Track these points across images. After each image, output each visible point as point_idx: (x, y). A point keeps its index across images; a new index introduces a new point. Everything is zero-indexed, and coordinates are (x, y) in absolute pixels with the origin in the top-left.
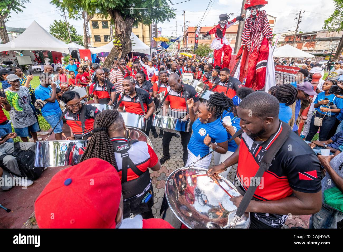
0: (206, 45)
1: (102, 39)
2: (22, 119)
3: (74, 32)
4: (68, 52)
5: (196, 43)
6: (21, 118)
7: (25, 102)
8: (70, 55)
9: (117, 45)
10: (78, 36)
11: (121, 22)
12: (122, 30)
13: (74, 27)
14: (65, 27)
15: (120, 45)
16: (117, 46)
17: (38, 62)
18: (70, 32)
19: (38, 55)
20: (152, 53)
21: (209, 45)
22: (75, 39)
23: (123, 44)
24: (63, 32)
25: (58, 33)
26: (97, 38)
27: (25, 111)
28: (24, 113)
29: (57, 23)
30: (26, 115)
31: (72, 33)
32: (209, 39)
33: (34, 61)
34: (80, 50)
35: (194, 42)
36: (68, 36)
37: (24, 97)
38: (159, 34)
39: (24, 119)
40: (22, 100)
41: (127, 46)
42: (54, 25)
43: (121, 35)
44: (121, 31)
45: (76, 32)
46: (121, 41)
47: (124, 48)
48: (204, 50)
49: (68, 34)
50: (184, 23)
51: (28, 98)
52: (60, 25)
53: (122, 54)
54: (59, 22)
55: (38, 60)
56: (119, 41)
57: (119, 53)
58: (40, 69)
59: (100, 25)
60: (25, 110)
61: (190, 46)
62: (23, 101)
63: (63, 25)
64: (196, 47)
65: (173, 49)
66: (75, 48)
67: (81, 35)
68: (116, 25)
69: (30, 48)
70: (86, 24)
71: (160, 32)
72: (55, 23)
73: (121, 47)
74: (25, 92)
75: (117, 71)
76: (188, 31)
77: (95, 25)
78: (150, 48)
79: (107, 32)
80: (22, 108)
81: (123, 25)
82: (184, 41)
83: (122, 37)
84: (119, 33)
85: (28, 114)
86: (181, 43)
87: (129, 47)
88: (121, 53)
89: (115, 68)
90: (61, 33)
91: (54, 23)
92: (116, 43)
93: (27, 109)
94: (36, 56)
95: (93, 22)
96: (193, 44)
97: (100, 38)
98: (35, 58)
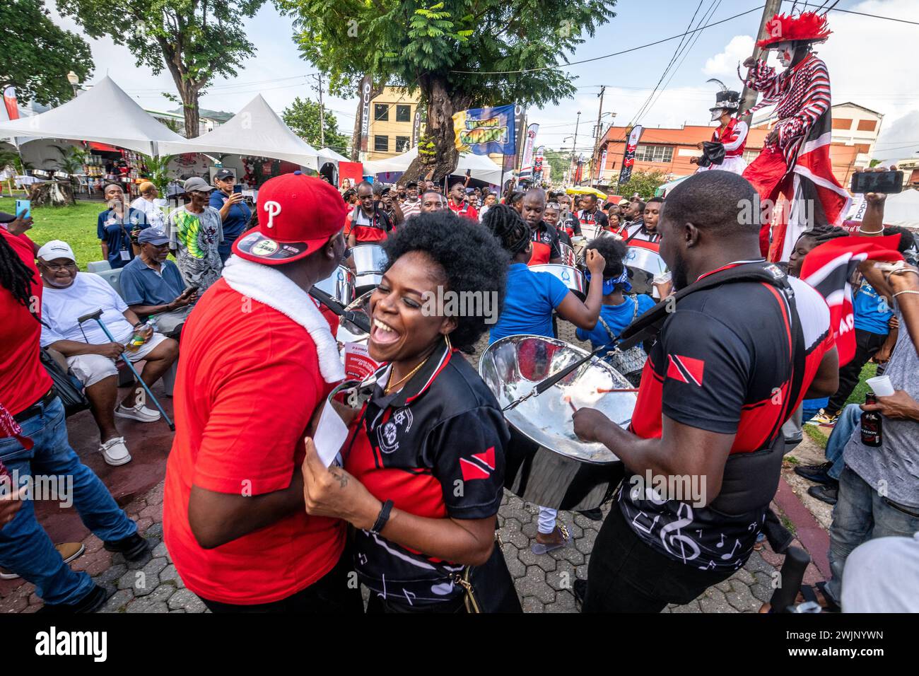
0: (656, 174)
1: (392, 144)
2: (198, 276)
3: (332, 127)
4: (315, 167)
5: (627, 167)
6: (197, 274)
7: (210, 241)
8: (319, 172)
9: (426, 152)
10: (340, 135)
11: (442, 102)
12: (441, 120)
13: (333, 116)
14: (314, 113)
15: (431, 153)
16: (424, 154)
17: (249, 184)
18: (324, 126)
19: (251, 168)
20: (504, 182)
21: (663, 177)
22: (333, 141)
23: (438, 153)
24: (309, 126)
25: (298, 127)
26: (381, 143)
27: (206, 260)
28: (203, 264)
29: (300, 104)
30: (207, 268)
31: (327, 127)
32: (665, 161)
33: (241, 179)
34: (340, 164)
35: (621, 165)
36: (318, 135)
37: (210, 228)
38: (530, 139)
39: (202, 277)
40: (205, 234)
41: (448, 156)
42: (292, 109)
43: (438, 131)
44: (439, 123)
45: (336, 127)
46: (436, 144)
47: (440, 159)
48: (647, 188)
49: (320, 129)
50: (600, 117)
51: (217, 233)
52: (305, 108)
53: (434, 175)
54: (303, 101)
55: (251, 180)
56: (431, 145)
57: (427, 172)
58: (252, 200)
59: (392, 112)
60: (206, 257)
61: (609, 175)
62: (206, 237)
63: (311, 109)
64: (625, 177)
65: (564, 182)
66: (330, 159)
67: (347, 135)
68: (431, 109)
69: (240, 150)
70: (365, 107)
71: (532, 135)
72: (296, 103)
73: (434, 159)
74: (214, 218)
75: (415, 204)
76: (608, 137)
77: (381, 113)
78: (501, 169)
79: (406, 129)
80: (204, 251)
81: (447, 109)
82: (596, 162)
83: (441, 135)
84: (435, 126)
85: (210, 268)
86: (586, 168)
87: (451, 160)
88: (432, 172)
89: (412, 197)
90: (304, 128)
91: (294, 105)
92: (424, 148)
93: (210, 256)
94: (247, 169)
95: (377, 106)
96: (617, 172)
97: (386, 142)
98: (244, 173)
